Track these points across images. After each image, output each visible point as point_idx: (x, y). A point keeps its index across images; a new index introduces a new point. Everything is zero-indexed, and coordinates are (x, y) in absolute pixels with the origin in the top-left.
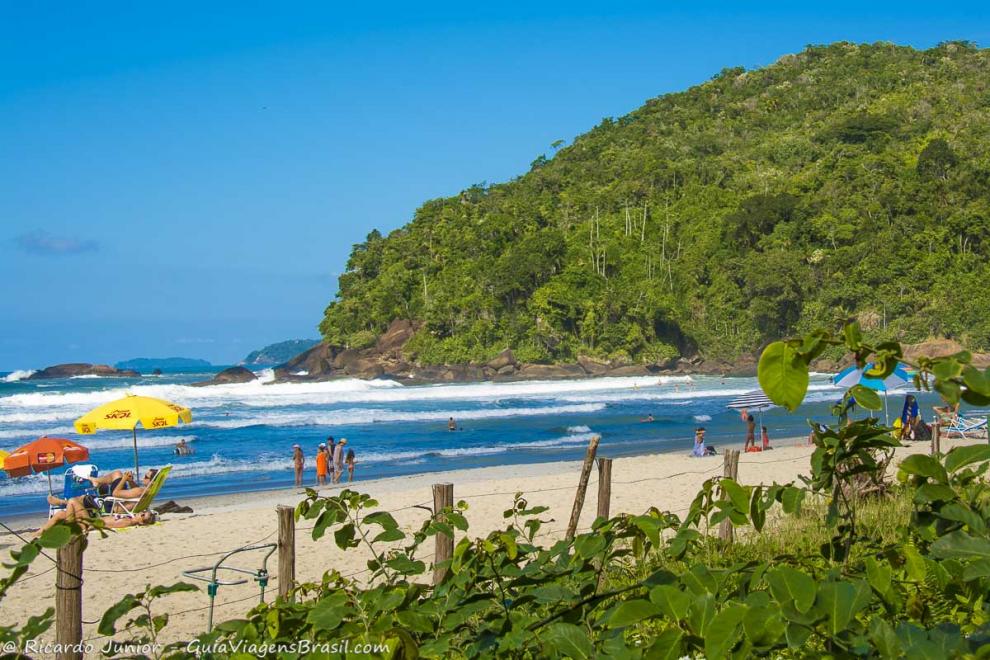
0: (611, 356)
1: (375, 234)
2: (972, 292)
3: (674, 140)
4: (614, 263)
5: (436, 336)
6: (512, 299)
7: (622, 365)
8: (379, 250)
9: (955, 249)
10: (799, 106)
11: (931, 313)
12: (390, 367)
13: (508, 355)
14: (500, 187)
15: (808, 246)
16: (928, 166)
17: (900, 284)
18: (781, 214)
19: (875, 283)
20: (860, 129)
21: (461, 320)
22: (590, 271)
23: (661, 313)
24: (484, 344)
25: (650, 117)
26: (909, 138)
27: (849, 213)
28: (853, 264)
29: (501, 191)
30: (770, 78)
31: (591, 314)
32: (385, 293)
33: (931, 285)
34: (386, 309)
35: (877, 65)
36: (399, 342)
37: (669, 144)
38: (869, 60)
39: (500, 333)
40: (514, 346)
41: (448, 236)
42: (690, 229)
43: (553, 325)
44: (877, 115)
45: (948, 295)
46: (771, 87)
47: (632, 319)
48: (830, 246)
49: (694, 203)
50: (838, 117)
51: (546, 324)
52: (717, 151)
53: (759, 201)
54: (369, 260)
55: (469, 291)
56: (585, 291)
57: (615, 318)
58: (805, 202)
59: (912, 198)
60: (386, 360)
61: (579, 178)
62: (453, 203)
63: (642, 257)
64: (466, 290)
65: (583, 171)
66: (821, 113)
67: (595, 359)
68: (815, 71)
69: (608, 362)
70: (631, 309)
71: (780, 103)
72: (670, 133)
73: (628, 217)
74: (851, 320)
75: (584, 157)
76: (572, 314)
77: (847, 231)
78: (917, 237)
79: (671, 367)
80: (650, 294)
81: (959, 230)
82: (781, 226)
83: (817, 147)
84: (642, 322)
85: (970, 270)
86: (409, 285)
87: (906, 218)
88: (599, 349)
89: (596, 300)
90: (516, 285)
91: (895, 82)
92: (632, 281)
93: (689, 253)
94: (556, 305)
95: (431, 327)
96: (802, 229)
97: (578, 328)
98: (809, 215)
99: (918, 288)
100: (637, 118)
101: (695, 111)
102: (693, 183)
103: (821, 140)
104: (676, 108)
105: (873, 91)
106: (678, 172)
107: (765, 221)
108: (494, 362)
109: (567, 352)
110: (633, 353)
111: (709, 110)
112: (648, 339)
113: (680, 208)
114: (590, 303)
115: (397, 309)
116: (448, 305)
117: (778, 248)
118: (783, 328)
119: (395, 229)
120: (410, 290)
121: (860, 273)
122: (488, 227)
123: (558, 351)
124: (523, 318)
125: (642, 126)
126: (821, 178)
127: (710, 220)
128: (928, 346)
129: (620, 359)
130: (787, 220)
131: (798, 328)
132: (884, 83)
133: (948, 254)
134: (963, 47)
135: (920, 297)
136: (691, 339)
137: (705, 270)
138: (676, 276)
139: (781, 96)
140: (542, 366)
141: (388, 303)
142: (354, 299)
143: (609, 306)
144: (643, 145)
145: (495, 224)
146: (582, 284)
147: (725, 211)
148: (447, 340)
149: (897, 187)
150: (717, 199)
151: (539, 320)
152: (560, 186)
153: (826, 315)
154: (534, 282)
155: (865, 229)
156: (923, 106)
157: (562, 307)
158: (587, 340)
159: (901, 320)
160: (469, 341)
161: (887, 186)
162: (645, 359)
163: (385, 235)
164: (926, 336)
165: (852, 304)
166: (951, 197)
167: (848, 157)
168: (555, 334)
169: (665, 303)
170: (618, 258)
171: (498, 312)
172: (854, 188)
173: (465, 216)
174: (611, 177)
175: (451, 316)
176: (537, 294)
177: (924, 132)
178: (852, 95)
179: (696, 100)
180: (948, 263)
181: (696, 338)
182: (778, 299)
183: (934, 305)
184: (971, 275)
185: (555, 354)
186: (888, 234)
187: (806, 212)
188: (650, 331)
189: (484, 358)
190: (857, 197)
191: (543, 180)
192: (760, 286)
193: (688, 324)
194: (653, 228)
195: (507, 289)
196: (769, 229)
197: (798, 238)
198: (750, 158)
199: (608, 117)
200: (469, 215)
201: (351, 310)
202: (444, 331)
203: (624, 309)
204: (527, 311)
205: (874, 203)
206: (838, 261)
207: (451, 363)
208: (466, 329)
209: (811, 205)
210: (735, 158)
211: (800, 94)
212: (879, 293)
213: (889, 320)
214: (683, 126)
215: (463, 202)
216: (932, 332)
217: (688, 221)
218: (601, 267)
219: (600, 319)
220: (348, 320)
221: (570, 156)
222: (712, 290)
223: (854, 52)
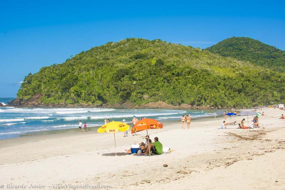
0: (88, 103)
1: (30, 74)
2: (168, 92)
3: (99, 56)
4: (88, 82)
5: (47, 97)
6: (66, 89)
7: (90, 105)
8: (31, 78)
9: (164, 82)
10: (126, 51)
11: (160, 96)
12: (36, 104)
13: (65, 102)
14: (60, 65)
15: (132, 80)
16: (157, 64)
17: (153, 89)
18: (126, 73)
19: (147, 89)
20: (139, 56)
21: (53, 94)
22: (83, 84)
23: (99, 94)
24: (59, 99)
25: (93, 51)
26: (149, 59)
27: (141, 74)
28: (143, 85)
29: (60, 66)
30: (119, 44)
31: (84, 94)
32: (33, 87)
33: (159, 90)
34: (33, 91)
35: (142, 43)
36: (38, 98)
37: (98, 57)
38: (140, 42)
39: (63, 97)
40: (66, 100)
41: (48, 75)
42: (105, 76)
43: (75, 96)
44: (143, 53)
45: (163, 92)
46: (119, 46)
47: (93, 95)
48: (137, 81)
49: (105, 70)
50: (134, 53)
51: (73, 95)
52: (108, 59)
53: (121, 70)
54: (29, 80)
55: (55, 88)
56: (82, 88)
57: (89, 95)
58: (132, 71)
59: (155, 71)
60: (35, 102)
61: (78, 64)
62: (49, 68)
63: (94, 81)
64: (54, 87)
65: (78, 62)
66: (130, 52)
67: (84, 104)
68: (128, 43)
69: (87, 104)
70: (93, 93)
71: (121, 50)
72: (97, 55)
73: (91, 73)
74: (142, 97)
75: (78, 59)
76: (79, 93)
77: (141, 78)
78: (156, 79)
79: (101, 106)
80: (97, 90)
81: (165, 78)
82: (126, 76)
83: (130, 60)
84: (95, 96)
85: (167, 87)
86: (39, 86)
87: (154, 75)
88: (85, 101)
89: (85, 91)
90: (67, 86)
91: (146, 47)
92: (92, 86)
93: (105, 81)
94: (76, 91)
95: (46, 95)
96: (131, 77)
97: (80, 97)
98: (132, 74)
99: (157, 91)
100: (90, 51)
101: (103, 51)
102: (105, 66)
103: (131, 58)
104: (98, 50)
105: (141, 49)
106: (102, 63)
107: (122, 75)
108: (61, 104)
109: (78, 102)
110: (93, 103)
111: (106, 50)
112: (96, 100)
113: (103, 71)
114: (83, 91)
115: (36, 91)
116: (50, 90)
117: (126, 81)
118: (127, 98)
119: (35, 73)
120: (39, 87)
121: (144, 87)
122: (60, 73)
123: (76, 102)
124: (68, 94)
125: (91, 53)
126: (134, 66)
127: (110, 74)
128: (159, 103)
129: (90, 104)
130: (127, 75)
131: (130, 98)
132: (143, 47)
133: (163, 83)
134: (159, 40)
135: (157, 92)
136: (105, 100)
137: (108, 85)
138: (102, 86)
139: (122, 48)
140: (72, 105)
141: (34, 90)
142: (25, 88)
143: (88, 92)
144: (91, 57)
145: (61, 73)
146: (81, 87)
147: (113, 72)
148: (50, 98)
149: (151, 68)
150: (110, 70)
151: (72, 94)
152: (73, 65)
153: (137, 95)
154: (71, 86)
155: (145, 77)
156: (152, 52)
157: (77, 92)
158: (83, 99)
159: (153, 97)
160: (55, 99)
161: (149, 68)
162: (95, 104)
163: (33, 74)
164: (158, 101)
165: (142, 93)
166: (163, 71)
167: (140, 62)
168: (75, 98)
169: (100, 92)
170: (89, 82)
171: (62, 92)
172: (142, 68)
173: (52, 71)
174: (85, 64)
175: (51, 93)
176: (71, 88)
177: (152, 58)
178: (137, 49)
179: (103, 48)
180: (163, 85)
181: (106, 100)
182: (126, 92)
183: (160, 94)
184: (168, 88)
185: (75, 102)
186: (150, 78)
187: (132, 73)
188: (97, 98)
189: (59, 103)
190: (143, 70)
191: (70, 64)
192: (122, 89)
193: (105, 96)
194: (97, 75)
195: (64, 87)
196: (123, 76)
197: (130, 79)
198: (115, 61)
199: (83, 51)
200: (53, 70)
201: (25, 91)
202: (49, 96)
203: (91, 93)
204: (69, 92)
205: (147, 72)
206: (139, 84)
207: (51, 103)
208: (54, 96)
209: (133, 72)
210: (112, 61)
211: (126, 48)
212: (148, 91)
213: (150, 97)
214: (100, 54)
215: (51, 68)
216: (160, 100)
217: (104, 74)
218: (86, 83)
219: (86, 94)
220: (24, 93)
221: (75, 58)
222: (110, 89)
223: (136, 40)
